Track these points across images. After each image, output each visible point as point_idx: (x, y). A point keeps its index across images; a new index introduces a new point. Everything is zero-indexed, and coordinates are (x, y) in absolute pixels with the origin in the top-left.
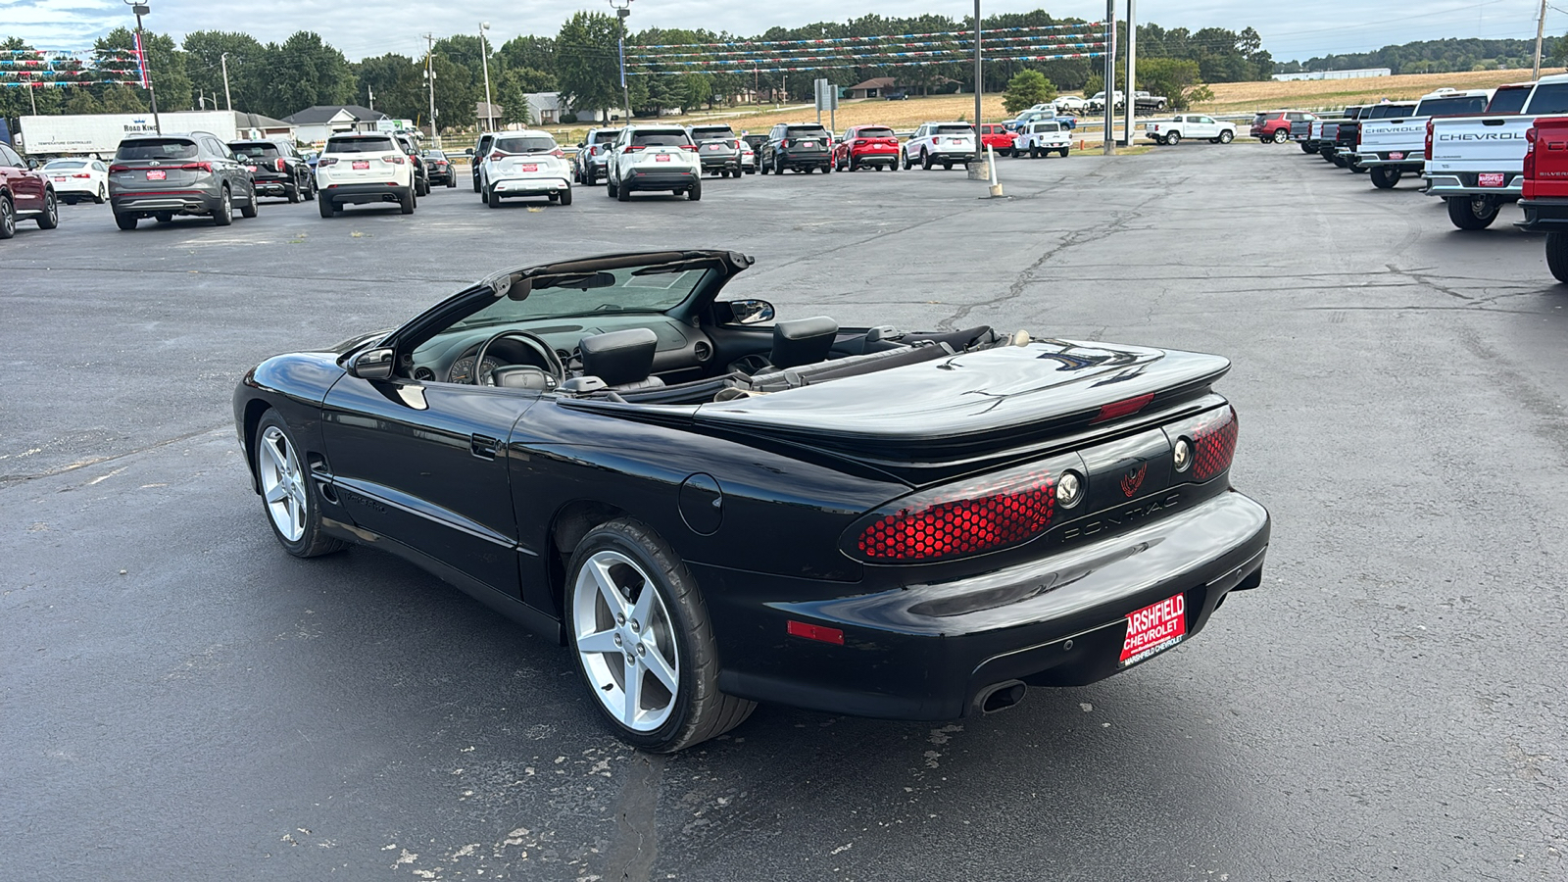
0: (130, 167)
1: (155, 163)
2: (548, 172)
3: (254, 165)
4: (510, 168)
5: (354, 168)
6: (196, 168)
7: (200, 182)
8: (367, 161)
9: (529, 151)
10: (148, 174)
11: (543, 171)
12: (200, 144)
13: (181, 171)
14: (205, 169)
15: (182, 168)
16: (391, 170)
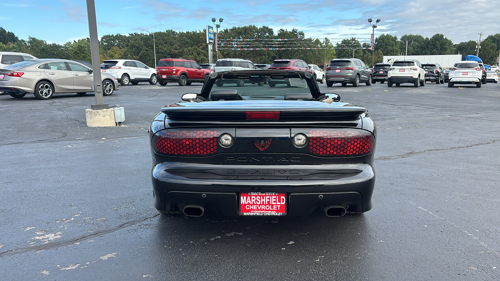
0: (332, 68)
1: (338, 67)
2: (472, 75)
3: (383, 71)
4: (457, 74)
5: (400, 71)
6: (349, 69)
7: (350, 73)
8: (404, 69)
9: (466, 68)
10: (336, 71)
11: (470, 75)
12: (352, 62)
13: (345, 70)
14: (352, 69)
15: (345, 69)
16: (412, 72)
